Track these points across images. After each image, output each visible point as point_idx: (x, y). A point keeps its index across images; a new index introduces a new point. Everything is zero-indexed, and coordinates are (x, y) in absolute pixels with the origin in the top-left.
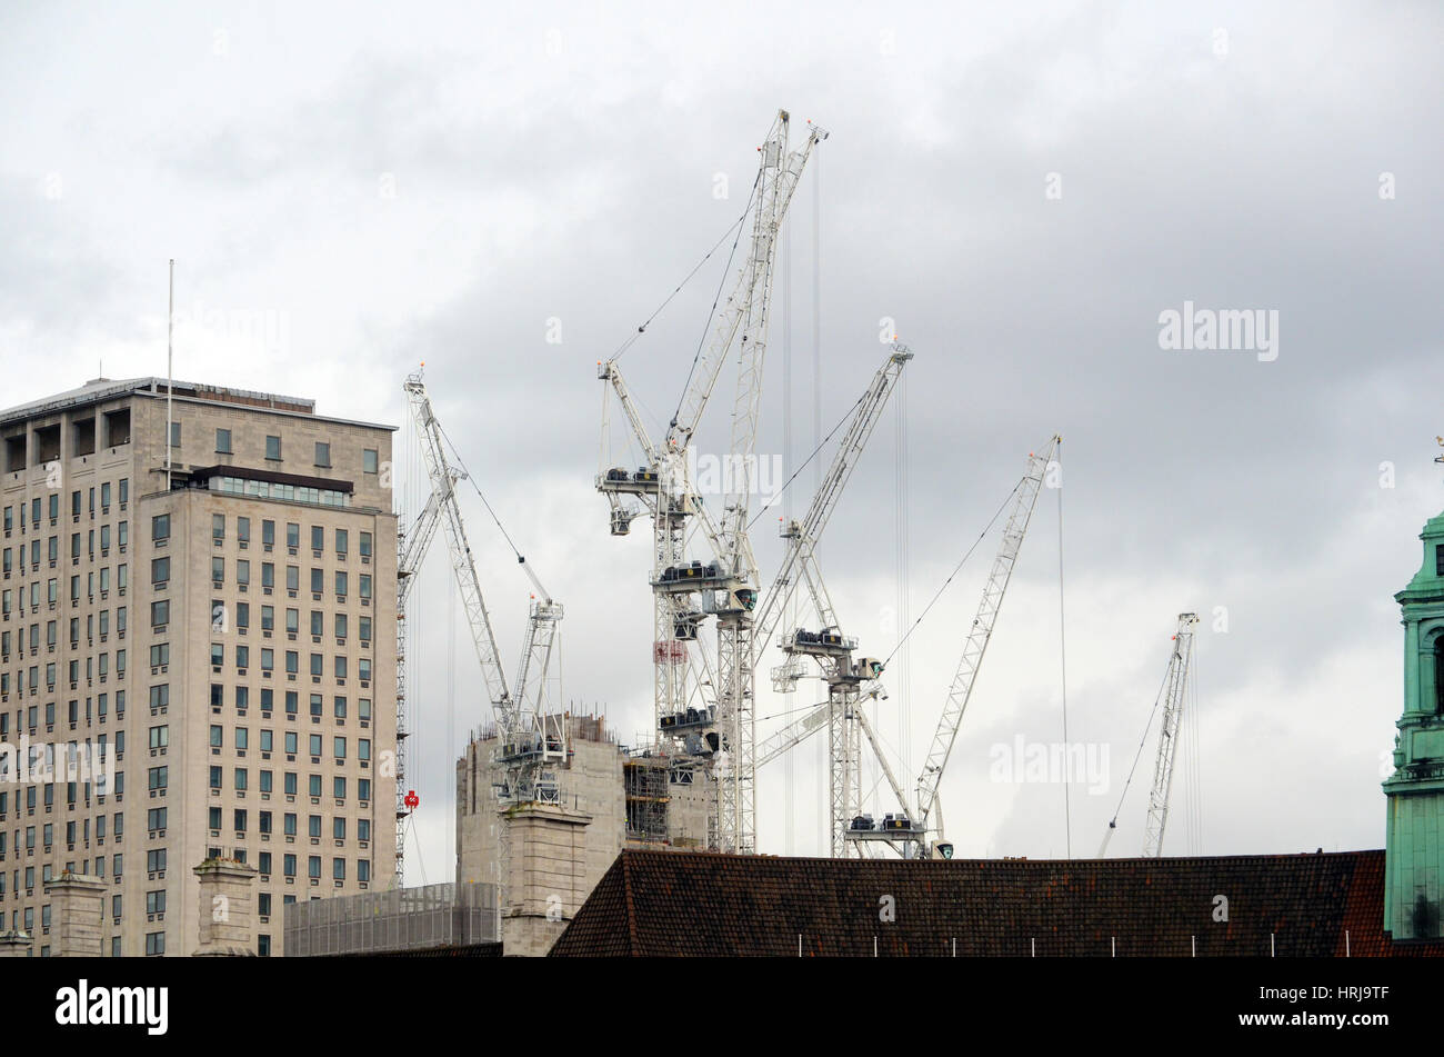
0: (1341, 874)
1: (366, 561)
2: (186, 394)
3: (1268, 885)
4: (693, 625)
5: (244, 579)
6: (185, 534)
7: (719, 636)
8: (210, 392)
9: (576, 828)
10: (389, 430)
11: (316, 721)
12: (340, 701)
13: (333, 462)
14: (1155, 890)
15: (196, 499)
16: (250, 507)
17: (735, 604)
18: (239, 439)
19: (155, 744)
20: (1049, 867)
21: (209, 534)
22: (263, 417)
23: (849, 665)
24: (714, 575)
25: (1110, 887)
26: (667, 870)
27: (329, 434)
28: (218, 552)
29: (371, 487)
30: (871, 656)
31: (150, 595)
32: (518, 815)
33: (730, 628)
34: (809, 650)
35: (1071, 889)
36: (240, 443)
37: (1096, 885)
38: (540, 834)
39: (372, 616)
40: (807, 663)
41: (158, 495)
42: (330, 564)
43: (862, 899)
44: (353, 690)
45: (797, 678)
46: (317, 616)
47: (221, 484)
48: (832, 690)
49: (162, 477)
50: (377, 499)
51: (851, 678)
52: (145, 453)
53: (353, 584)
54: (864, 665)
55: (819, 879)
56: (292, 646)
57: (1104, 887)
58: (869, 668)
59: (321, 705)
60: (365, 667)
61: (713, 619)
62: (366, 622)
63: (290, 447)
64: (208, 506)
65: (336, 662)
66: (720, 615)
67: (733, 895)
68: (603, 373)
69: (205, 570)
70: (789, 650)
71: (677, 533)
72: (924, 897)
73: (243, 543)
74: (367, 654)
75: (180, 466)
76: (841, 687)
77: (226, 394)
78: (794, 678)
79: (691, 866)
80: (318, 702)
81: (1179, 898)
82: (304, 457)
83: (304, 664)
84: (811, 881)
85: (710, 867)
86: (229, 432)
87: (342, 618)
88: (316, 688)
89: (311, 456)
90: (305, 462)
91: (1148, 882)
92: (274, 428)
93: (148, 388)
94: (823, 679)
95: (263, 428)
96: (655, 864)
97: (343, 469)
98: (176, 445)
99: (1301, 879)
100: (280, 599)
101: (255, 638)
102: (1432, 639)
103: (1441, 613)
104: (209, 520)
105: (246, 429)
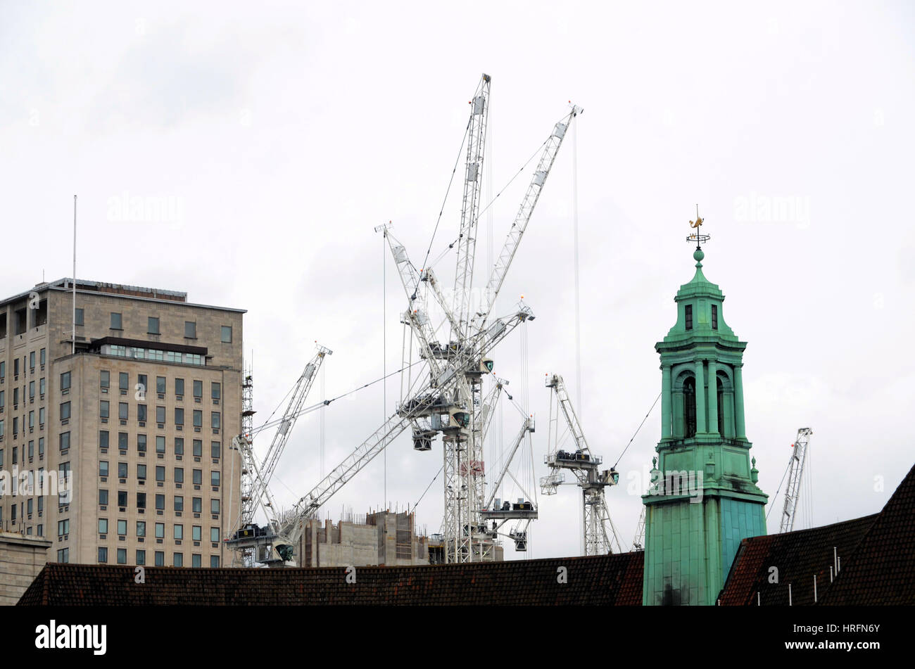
0: (618, 571)
1: (216, 403)
2: (88, 289)
4: (428, 439)
5: (124, 415)
6: (80, 386)
7: (445, 446)
8: (108, 287)
9: (37, 550)
10: (240, 313)
11: (179, 515)
12: (197, 500)
13: (199, 335)
14: (478, 587)
15: (91, 361)
16: (128, 365)
17: (454, 424)
18: (127, 319)
19: (61, 533)
20: (398, 571)
21: (97, 385)
22: (145, 304)
23: (595, 474)
24: (440, 403)
25: (443, 586)
26: (83, 579)
27: (195, 316)
28: (105, 397)
29: (227, 352)
30: (612, 468)
31: (58, 429)
33: (452, 441)
34: (566, 465)
35: (413, 588)
36: (129, 323)
37: (433, 585)
39: (221, 442)
40: (566, 474)
41: (66, 357)
42: (189, 404)
43: (245, 600)
44: (206, 493)
45: (557, 485)
46: (179, 441)
47: (110, 350)
48: (585, 493)
49: (69, 347)
50: (232, 360)
51: (597, 484)
52: (57, 331)
53: (207, 419)
54: (607, 475)
55: (212, 584)
56: (161, 462)
57: (439, 586)
58: (610, 477)
59: (182, 504)
60: (216, 476)
61: (441, 435)
62: (217, 445)
63: (166, 324)
64: (97, 365)
65: (194, 474)
66: (445, 431)
67: (137, 598)
68: (424, 276)
69: (95, 409)
70: (552, 465)
72: (297, 597)
73: (124, 390)
74: (217, 467)
75: (84, 339)
76: (590, 491)
77: (120, 289)
78: (555, 484)
79: (104, 575)
80: (180, 501)
81: (495, 593)
82: (177, 331)
83: (169, 475)
84: (205, 586)
85: (121, 576)
86: (120, 314)
87: (198, 442)
88: (179, 492)
89: (183, 332)
90: (177, 335)
91: (473, 581)
92: (153, 312)
93: (62, 285)
94: (579, 486)
95: (145, 312)
96: (73, 574)
97: (205, 340)
98: (80, 324)
99: (588, 575)
100: (151, 430)
101: (132, 457)
102: (682, 380)
103: (688, 359)
104: (97, 374)
105: (134, 313)
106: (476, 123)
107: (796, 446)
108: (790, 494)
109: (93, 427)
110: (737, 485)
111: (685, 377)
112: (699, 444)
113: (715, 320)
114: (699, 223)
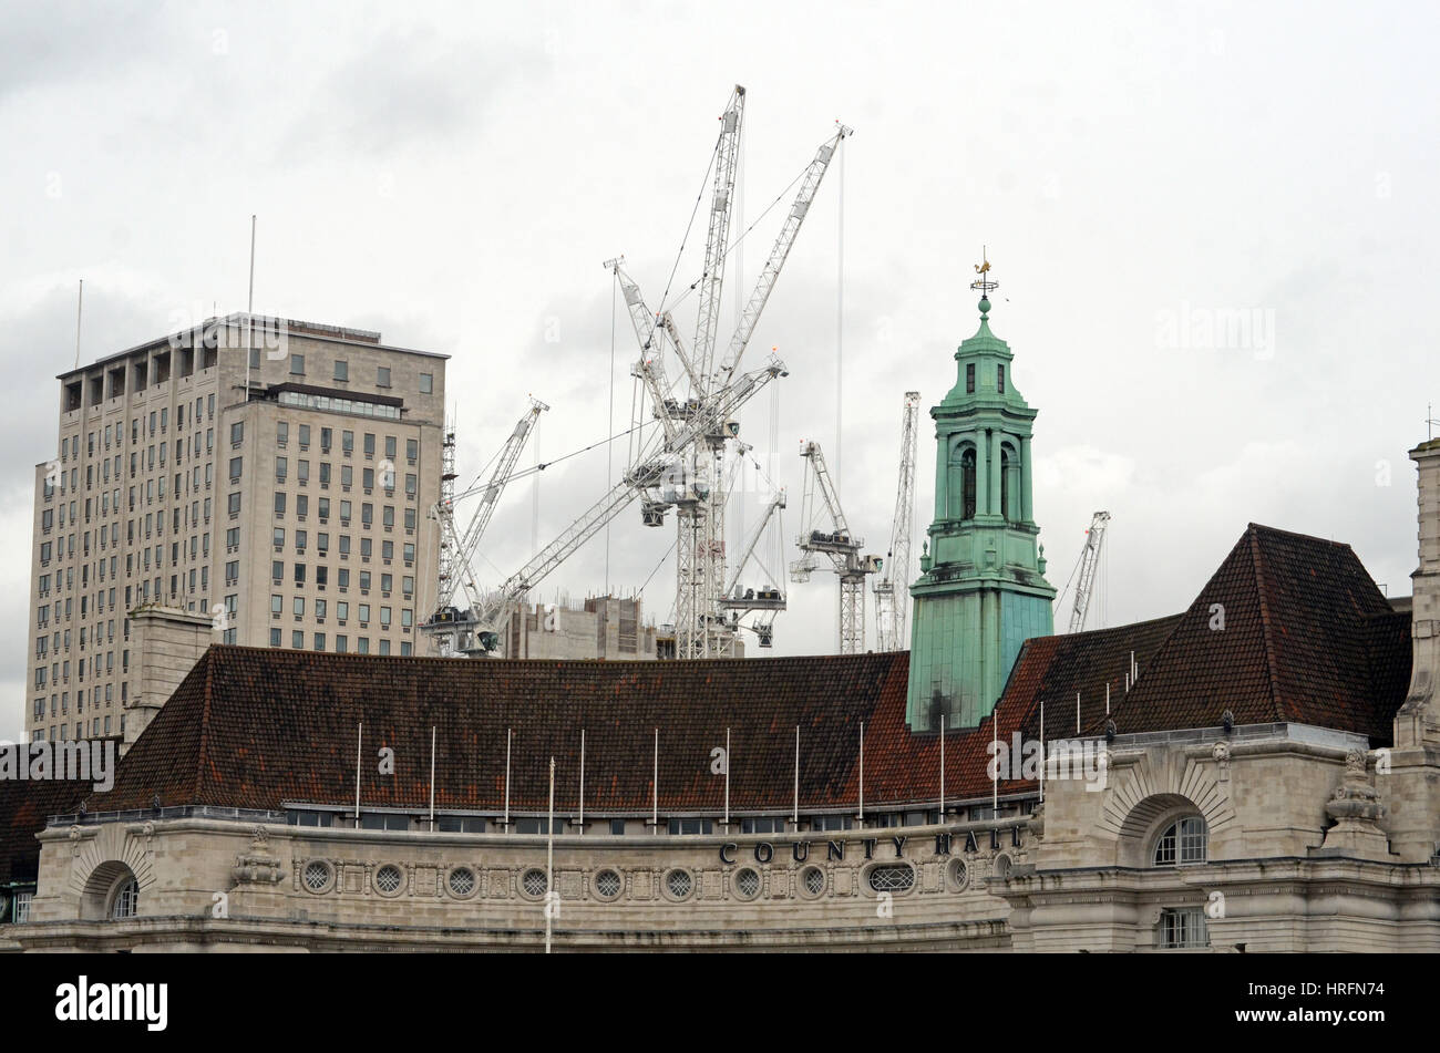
0: (878, 673)
1: (411, 463)
3: (814, 683)
4: (659, 513)
5: (304, 475)
6: (253, 439)
7: (679, 522)
9: (200, 629)
10: (443, 359)
11: (365, 593)
12: (387, 577)
13: (393, 383)
14: (714, 688)
15: (266, 409)
16: (310, 417)
17: (690, 496)
18: (310, 363)
20: (620, 667)
21: (274, 439)
22: (331, 345)
23: (855, 560)
25: (673, 686)
26: (253, 664)
27: (390, 361)
28: (282, 453)
29: (426, 405)
30: (875, 553)
31: (227, 488)
32: (139, 615)
33: (687, 516)
34: (821, 548)
35: (638, 687)
36: (312, 367)
37: (661, 683)
38: (160, 633)
39: (417, 509)
40: (821, 558)
41: (238, 405)
43: (441, 694)
44: (398, 568)
45: (810, 571)
46: (368, 507)
47: (288, 398)
48: (842, 581)
49: (242, 393)
50: (431, 414)
51: (857, 571)
52: (229, 374)
53: (401, 482)
54: (868, 561)
55: (403, 675)
56: (345, 531)
57: (668, 686)
58: (872, 564)
59: (370, 580)
60: (409, 550)
61: (675, 508)
62: (412, 513)
63: (355, 370)
64: (274, 415)
65: (384, 546)
66: (680, 504)
67: (315, 688)
68: (660, 321)
69: (270, 467)
70: (804, 548)
72: (501, 693)
73: (304, 446)
74: (412, 539)
75: (259, 384)
76: (849, 579)
78: (808, 570)
79: (277, 661)
80: (367, 578)
81: (734, 695)
82: (368, 379)
83: (355, 546)
84: (394, 677)
85: (297, 662)
86: (303, 357)
87: (389, 509)
88: (366, 567)
89: (375, 379)
90: (367, 383)
91: (708, 681)
92: (341, 355)
94: (836, 572)
95: (332, 354)
96: (242, 658)
97: (401, 389)
98: (255, 366)
99: (843, 678)
100: (335, 493)
101: (312, 524)
102: (961, 452)
103: (968, 427)
104: (274, 426)
105: (317, 355)
106: (727, 143)
107: (1091, 533)
108: (1082, 588)
109: (269, 487)
110: (1021, 576)
111: (965, 448)
112: (977, 527)
113: (1002, 383)
114: (986, 267)
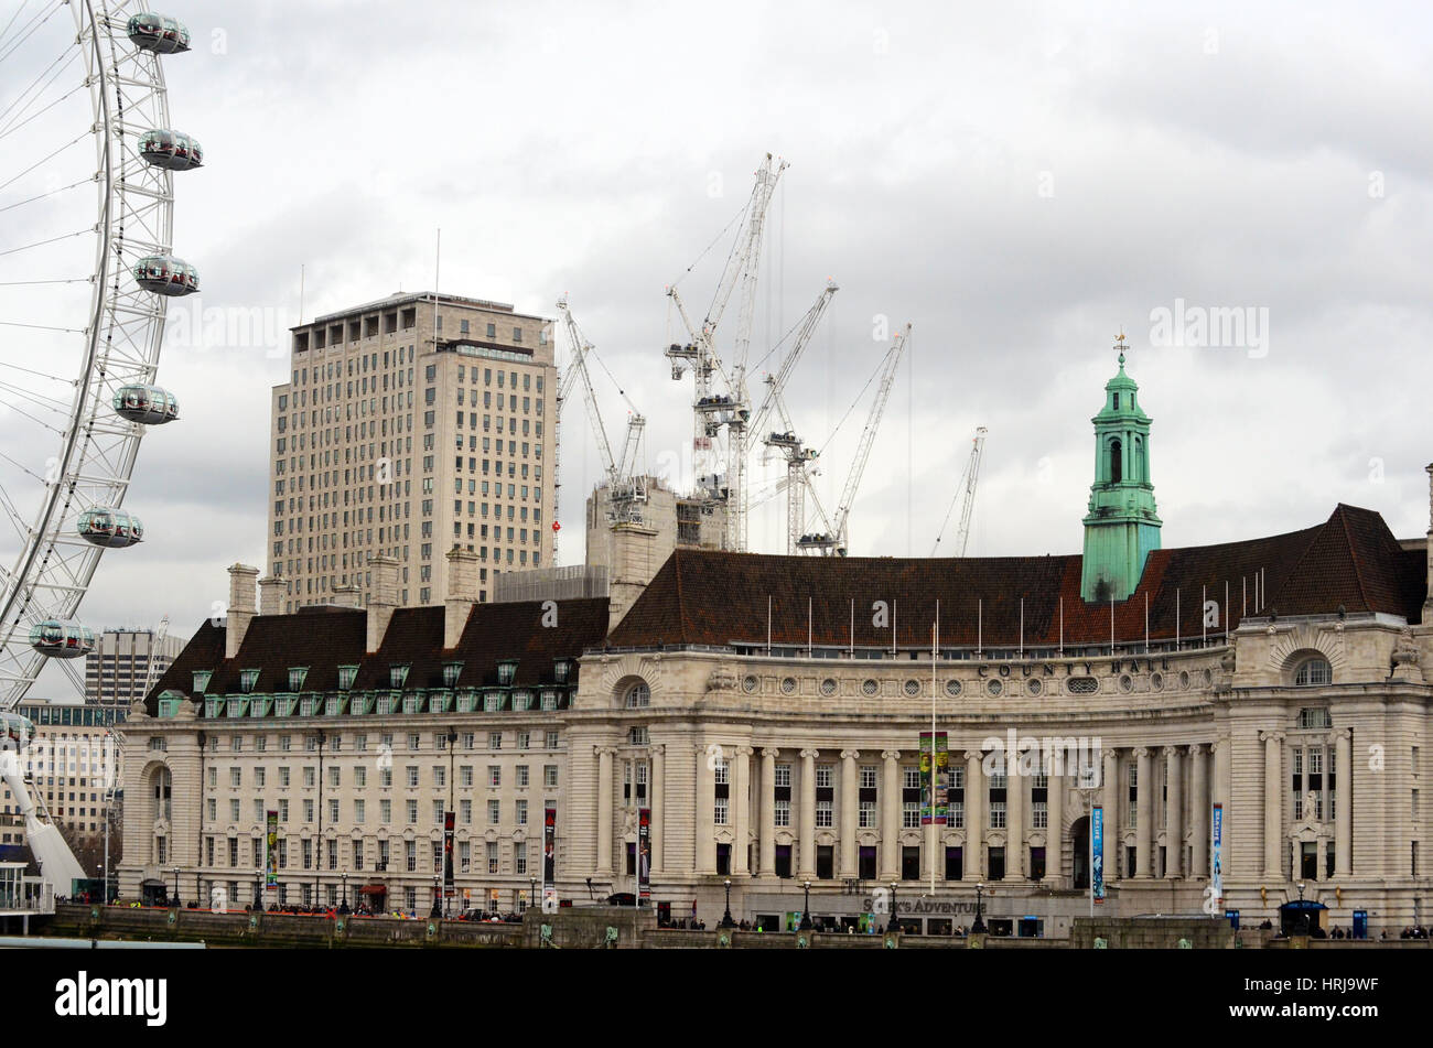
0: (1060, 568)
1: (539, 392)
2: (445, 301)
3: (1020, 573)
4: (715, 429)
5: (475, 400)
6: (443, 376)
7: (729, 435)
8: (458, 300)
9: (651, 537)
10: (553, 322)
11: (512, 477)
12: (525, 467)
13: (523, 338)
14: (961, 574)
15: (450, 357)
16: (478, 361)
17: (738, 418)
18: (473, 325)
19: (426, 488)
20: (904, 562)
21: (456, 376)
22: (486, 314)
23: (799, 452)
24: (727, 402)
26: (699, 560)
27: (521, 323)
28: (461, 386)
29: (543, 352)
30: (811, 448)
31: (424, 408)
32: (619, 529)
33: (735, 431)
34: (777, 443)
35: (916, 573)
36: (473, 328)
38: (631, 540)
39: (542, 421)
40: (776, 450)
41: (429, 354)
42: (520, 393)
44: (532, 460)
45: (771, 458)
46: (513, 421)
47: (463, 349)
48: (789, 465)
49: (432, 345)
50: (546, 358)
51: (799, 459)
52: (423, 332)
53: (533, 404)
54: (807, 452)
55: (781, 566)
56: (499, 437)
57: (934, 573)
58: (810, 454)
60: (538, 449)
61: (726, 426)
62: (539, 424)
63: (500, 329)
64: (456, 361)
65: (523, 445)
66: (730, 424)
67: (734, 574)
68: (669, 292)
69: (454, 395)
70: (767, 443)
71: (707, 379)
72: (837, 577)
73: (474, 381)
74: (540, 441)
75: (442, 339)
76: (794, 464)
77: (466, 301)
78: (769, 458)
80: (513, 467)
81: (973, 579)
82: (507, 335)
83: (506, 446)
84: (776, 567)
86: (467, 321)
87: (526, 422)
88: (512, 460)
89: (511, 335)
90: (507, 338)
91: (957, 570)
92: (491, 320)
93: (425, 297)
95: (485, 319)
97: (528, 342)
98: (440, 328)
100: (493, 411)
101: (480, 432)
102: (1110, 443)
103: (1115, 429)
104: (456, 368)
105: (478, 319)
109: (453, 408)
110: (1147, 514)
111: (1113, 441)
112: (1123, 487)
113: (1133, 404)
114: (1122, 338)
